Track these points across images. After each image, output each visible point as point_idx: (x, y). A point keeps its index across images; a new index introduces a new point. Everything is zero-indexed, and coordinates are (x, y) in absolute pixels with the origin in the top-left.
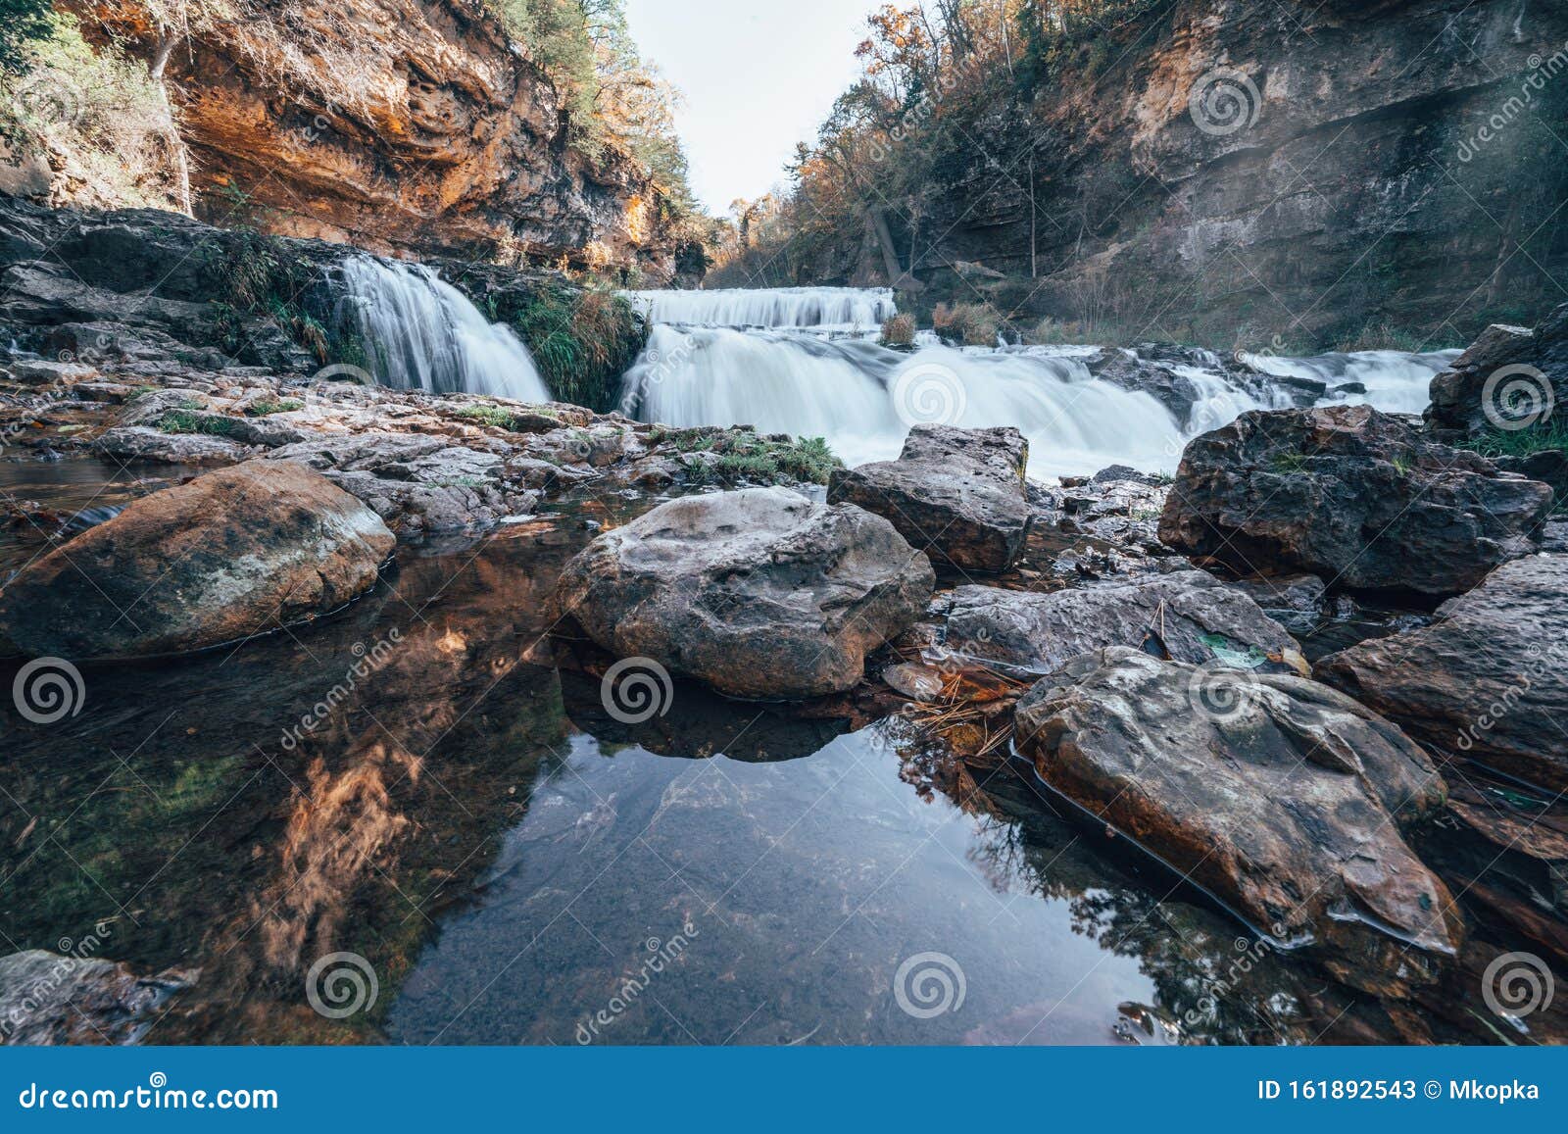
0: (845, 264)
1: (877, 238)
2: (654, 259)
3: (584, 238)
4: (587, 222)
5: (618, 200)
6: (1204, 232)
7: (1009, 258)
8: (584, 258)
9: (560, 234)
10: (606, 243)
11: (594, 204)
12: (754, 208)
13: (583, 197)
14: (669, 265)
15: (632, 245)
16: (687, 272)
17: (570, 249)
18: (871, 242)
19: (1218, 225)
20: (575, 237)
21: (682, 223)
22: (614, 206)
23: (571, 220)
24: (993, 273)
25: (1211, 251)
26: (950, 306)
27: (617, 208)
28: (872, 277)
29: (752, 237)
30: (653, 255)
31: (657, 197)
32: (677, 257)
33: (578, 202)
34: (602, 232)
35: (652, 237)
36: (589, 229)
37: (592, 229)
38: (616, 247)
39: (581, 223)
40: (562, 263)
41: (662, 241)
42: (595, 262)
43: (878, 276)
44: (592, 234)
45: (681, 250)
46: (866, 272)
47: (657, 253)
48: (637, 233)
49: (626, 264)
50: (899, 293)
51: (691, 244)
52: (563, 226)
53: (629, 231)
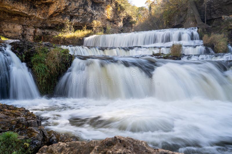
0: (182, 19)
2: (115, 23)
3: (92, 19)
4: (93, 14)
5: (103, 7)
8: (91, 25)
9: (84, 19)
10: (99, 20)
11: (95, 9)
13: (92, 7)
15: (108, 20)
16: (127, 26)
17: (87, 23)
20: (89, 19)
21: (125, 11)
23: (88, 14)
27: (103, 9)
31: (116, 4)
33: (90, 9)
34: (97, 17)
35: (114, 17)
36: (93, 17)
37: (95, 16)
38: (102, 21)
39: (91, 15)
40: (84, 28)
41: (118, 17)
42: (95, 26)
43: (193, 23)
44: (94, 18)
45: (125, 20)
46: (190, 22)
47: (116, 21)
48: (109, 16)
49: (106, 26)
50: (200, 29)
51: (128, 17)
52: (85, 17)
53: (107, 16)
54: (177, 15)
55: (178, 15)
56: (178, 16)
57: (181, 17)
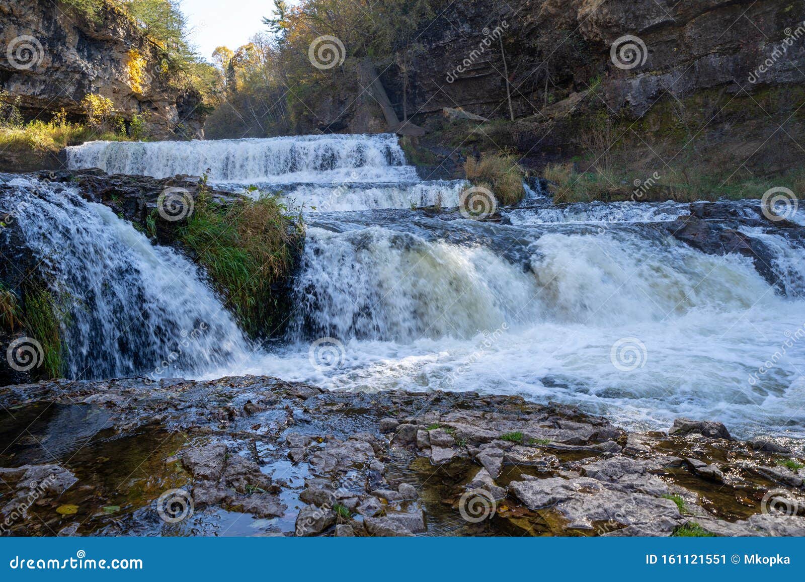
0: (344, 111)
1: (371, 86)
2: (156, 109)
3: (81, 91)
4: (84, 75)
5: (115, 54)
6: (644, 82)
7: (486, 103)
8: (82, 110)
9: (53, 88)
10: (105, 95)
11: (90, 58)
12: (238, 55)
13: (79, 50)
14: (171, 114)
15: (134, 96)
16: (189, 119)
17: (66, 100)
18: (366, 91)
19: (654, 78)
20: (71, 89)
21: (181, 74)
22: (112, 60)
23: (66, 73)
24: (476, 117)
25: (653, 98)
26: (478, 158)
27: (116, 62)
28: (372, 122)
29: (240, 83)
30: (155, 105)
31: (155, 50)
32: (178, 107)
33: (73, 56)
34: (100, 84)
35: (153, 89)
36: (86, 82)
37: (90, 81)
38: (117, 99)
39: (77, 76)
40: (59, 115)
41: (163, 91)
42: (95, 113)
43: (377, 122)
44: (90, 87)
45: (181, 100)
46: (366, 119)
47: (160, 103)
48: (137, 85)
49: (128, 115)
50: (404, 138)
51: (190, 93)
52: (57, 79)
53: (129, 83)
54: (331, 99)
55: (333, 97)
56: (333, 102)
57: (342, 103)
